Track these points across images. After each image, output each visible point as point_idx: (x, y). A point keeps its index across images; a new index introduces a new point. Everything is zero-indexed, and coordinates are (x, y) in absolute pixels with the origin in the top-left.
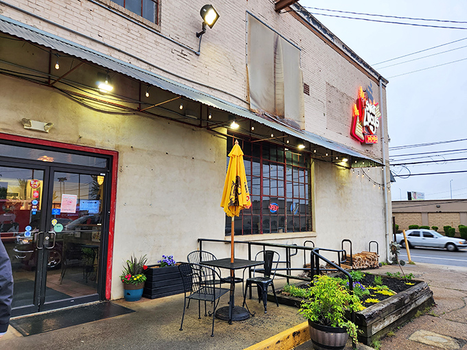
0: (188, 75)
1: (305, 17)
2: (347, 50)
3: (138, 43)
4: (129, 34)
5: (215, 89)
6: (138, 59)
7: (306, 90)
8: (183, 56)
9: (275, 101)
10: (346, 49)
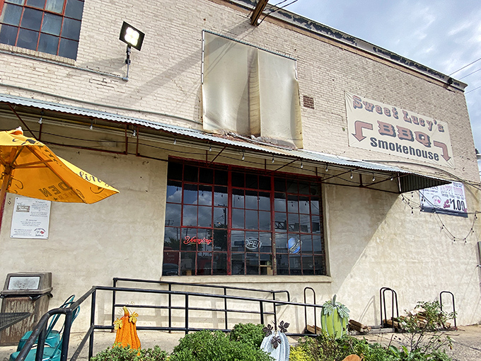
0: (111, 102)
1: (303, 25)
2: (383, 53)
3: (45, 78)
4: (34, 72)
5: (150, 113)
6: (43, 93)
7: (309, 102)
8: (105, 84)
9: (249, 119)
10: (380, 51)
